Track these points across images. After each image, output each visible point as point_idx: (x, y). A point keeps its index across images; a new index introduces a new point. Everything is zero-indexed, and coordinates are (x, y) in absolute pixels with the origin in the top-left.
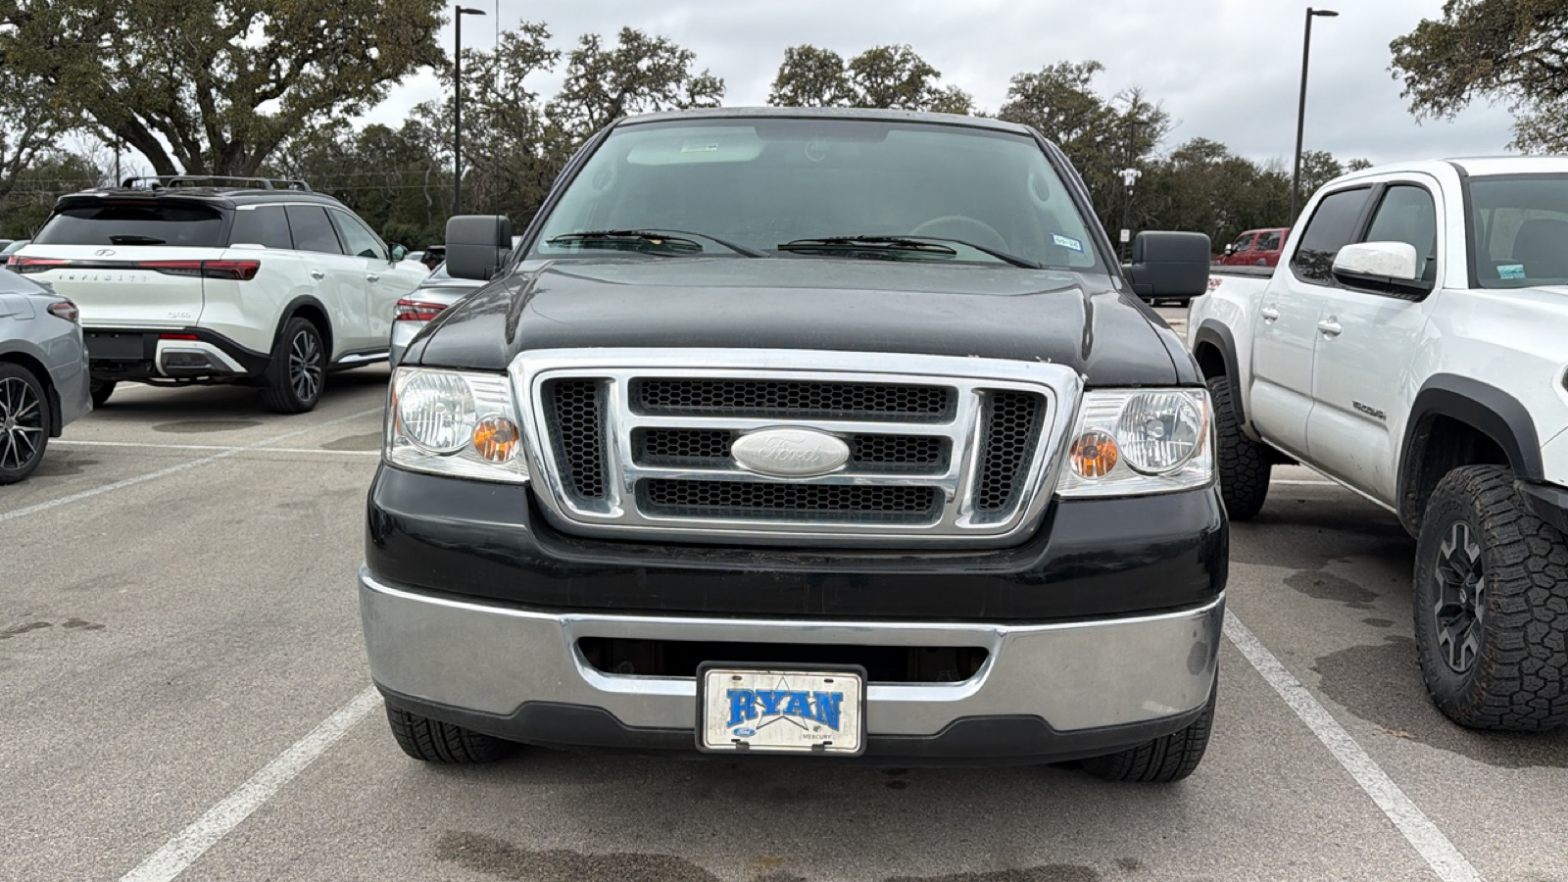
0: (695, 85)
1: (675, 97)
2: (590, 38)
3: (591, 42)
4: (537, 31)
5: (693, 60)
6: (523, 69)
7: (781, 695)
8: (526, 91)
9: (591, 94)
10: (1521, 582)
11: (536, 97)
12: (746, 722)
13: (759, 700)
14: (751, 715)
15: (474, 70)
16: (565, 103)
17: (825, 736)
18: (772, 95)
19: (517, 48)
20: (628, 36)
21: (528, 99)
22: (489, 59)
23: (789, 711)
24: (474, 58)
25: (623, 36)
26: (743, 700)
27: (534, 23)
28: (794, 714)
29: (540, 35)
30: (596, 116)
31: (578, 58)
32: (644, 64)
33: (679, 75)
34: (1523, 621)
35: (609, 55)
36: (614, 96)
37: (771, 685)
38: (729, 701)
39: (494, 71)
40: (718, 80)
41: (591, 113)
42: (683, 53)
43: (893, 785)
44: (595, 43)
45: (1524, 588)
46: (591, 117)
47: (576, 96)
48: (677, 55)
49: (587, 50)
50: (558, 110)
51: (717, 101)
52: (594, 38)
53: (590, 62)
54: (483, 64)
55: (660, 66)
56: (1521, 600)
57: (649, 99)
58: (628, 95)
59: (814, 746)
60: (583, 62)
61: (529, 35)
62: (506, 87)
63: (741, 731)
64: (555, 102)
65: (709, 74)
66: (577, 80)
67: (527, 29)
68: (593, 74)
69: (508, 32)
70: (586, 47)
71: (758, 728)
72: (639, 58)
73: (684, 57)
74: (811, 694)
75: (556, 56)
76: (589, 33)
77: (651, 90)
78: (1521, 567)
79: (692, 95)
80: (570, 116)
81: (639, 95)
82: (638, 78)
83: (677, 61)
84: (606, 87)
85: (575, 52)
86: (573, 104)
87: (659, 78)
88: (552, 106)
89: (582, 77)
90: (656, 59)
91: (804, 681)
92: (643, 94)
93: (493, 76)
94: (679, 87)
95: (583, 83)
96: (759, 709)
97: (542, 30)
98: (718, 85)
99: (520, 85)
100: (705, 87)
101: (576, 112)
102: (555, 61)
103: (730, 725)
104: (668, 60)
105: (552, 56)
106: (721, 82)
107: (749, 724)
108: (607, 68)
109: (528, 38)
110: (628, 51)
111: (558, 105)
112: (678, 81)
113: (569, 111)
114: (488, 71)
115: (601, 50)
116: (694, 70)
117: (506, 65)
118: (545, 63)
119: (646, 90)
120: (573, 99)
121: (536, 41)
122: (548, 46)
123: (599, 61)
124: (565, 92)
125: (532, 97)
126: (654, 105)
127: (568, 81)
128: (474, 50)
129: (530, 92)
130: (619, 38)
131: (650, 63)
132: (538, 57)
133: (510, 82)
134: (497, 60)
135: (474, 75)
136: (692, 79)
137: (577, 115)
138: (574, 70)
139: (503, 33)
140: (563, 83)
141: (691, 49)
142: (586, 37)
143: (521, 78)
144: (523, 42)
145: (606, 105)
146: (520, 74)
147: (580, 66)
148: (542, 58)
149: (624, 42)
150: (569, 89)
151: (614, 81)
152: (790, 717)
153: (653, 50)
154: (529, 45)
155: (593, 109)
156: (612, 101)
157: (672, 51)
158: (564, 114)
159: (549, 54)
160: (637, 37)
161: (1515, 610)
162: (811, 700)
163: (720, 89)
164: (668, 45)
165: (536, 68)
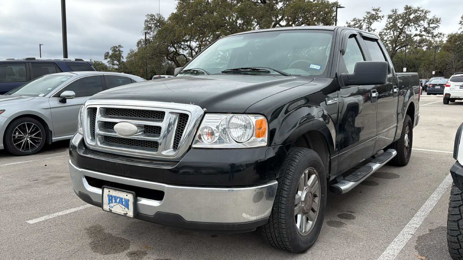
0: (430, 21)
1: (423, 25)
2: (395, 10)
3: (395, 11)
4: (377, 10)
5: (429, 13)
6: (372, 22)
7: (118, 198)
8: (372, 29)
9: (394, 27)
10: (459, 202)
11: (375, 30)
12: (111, 204)
13: (114, 198)
14: (112, 202)
15: (357, 24)
16: (385, 31)
17: (126, 211)
18: (461, 21)
19: (370, 16)
20: (407, 8)
21: (373, 31)
22: (361, 20)
23: (119, 203)
24: (356, 21)
25: (405, 8)
26: (111, 198)
27: (376, 8)
28: (120, 204)
29: (378, 11)
30: (395, 34)
31: (390, 17)
32: (412, 17)
33: (424, 18)
34: (458, 219)
35: (400, 15)
36: (401, 27)
37: (116, 195)
38: (108, 197)
39: (362, 24)
40: (439, 18)
41: (394, 33)
42: (426, 11)
43: (213, 236)
44: (396, 11)
45: (459, 204)
46: (394, 35)
47: (389, 29)
48: (424, 12)
49: (393, 14)
50: (383, 33)
51: (438, 25)
52: (396, 10)
53: (394, 18)
54: (359, 22)
55: (418, 16)
56: (457, 209)
57: (413, 27)
58: (406, 27)
59: (124, 214)
60: (391, 18)
61: (374, 11)
62: (366, 28)
63: (110, 207)
64: (382, 31)
65: (435, 17)
66: (390, 23)
67: (374, 10)
68: (394, 21)
69: (368, 11)
70: (393, 13)
71: (114, 206)
72: (410, 14)
73: (426, 13)
74: (123, 199)
75: (383, 17)
76: (394, 9)
77: (414, 24)
78: (460, 196)
79: (429, 24)
80: (387, 35)
81: (410, 26)
82: (410, 20)
83: (424, 14)
84: (399, 24)
85: (389, 15)
86: (388, 31)
87: (417, 20)
88: (381, 32)
89: (391, 22)
90: (416, 14)
91: (122, 194)
92: (412, 25)
93: (362, 25)
94: (424, 22)
95: (392, 24)
96: (114, 201)
97: (379, 10)
98: (439, 20)
99: (370, 27)
100: (434, 21)
101: (389, 33)
102: (382, 19)
103: (108, 204)
104: (421, 14)
105: (381, 17)
106: (440, 19)
107: (112, 205)
108: (399, 19)
109: (374, 13)
110: (407, 12)
111: (383, 32)
112: (424, 20)
113: (387, 33)
114: (360, 24)
115: (397, 13)
116: (430, 16)
117: (366, 22)
118: (379, 20)
119: (413, 24)
120: (388, 29)
121: (376, 13)
122: (380, 14)
123: (397, 17)
124: (386, 28)
125: (374, 30)
126: (415, 28)
127: (387, 24)
128: (357, 18)
129: (374, 29)
130: (404, 9)
131: (414, 15)
132: (377, 18)
133: (367, 27)
134: (364, 20)
135: (356, 26)
136: (429, 19)
137: (389, 34)
138: (389, 21)
139: (366, 12)
140: (385, 25)
141: (429, 10)
142: (393, 10)
143: (371, 25)
144: (373, 14)
145: (399, 30)
146: (371, 24)
147: (390, 19)
148: (378, 18)
149: (405, 10)
150: (387, 27)
151: (402, 22)
152: (119, 204)
153: (415, 11)
154: (374, 15)
155: (394, 32)
156: (400, 29)
157: (422, 11)
158: (385, 34)
159: (380, 17)
160: (410, 8)
161: (454, 213)
162: (123, 200)
163: (439, 21)
164: (421, 9)
165: (376, 21)
